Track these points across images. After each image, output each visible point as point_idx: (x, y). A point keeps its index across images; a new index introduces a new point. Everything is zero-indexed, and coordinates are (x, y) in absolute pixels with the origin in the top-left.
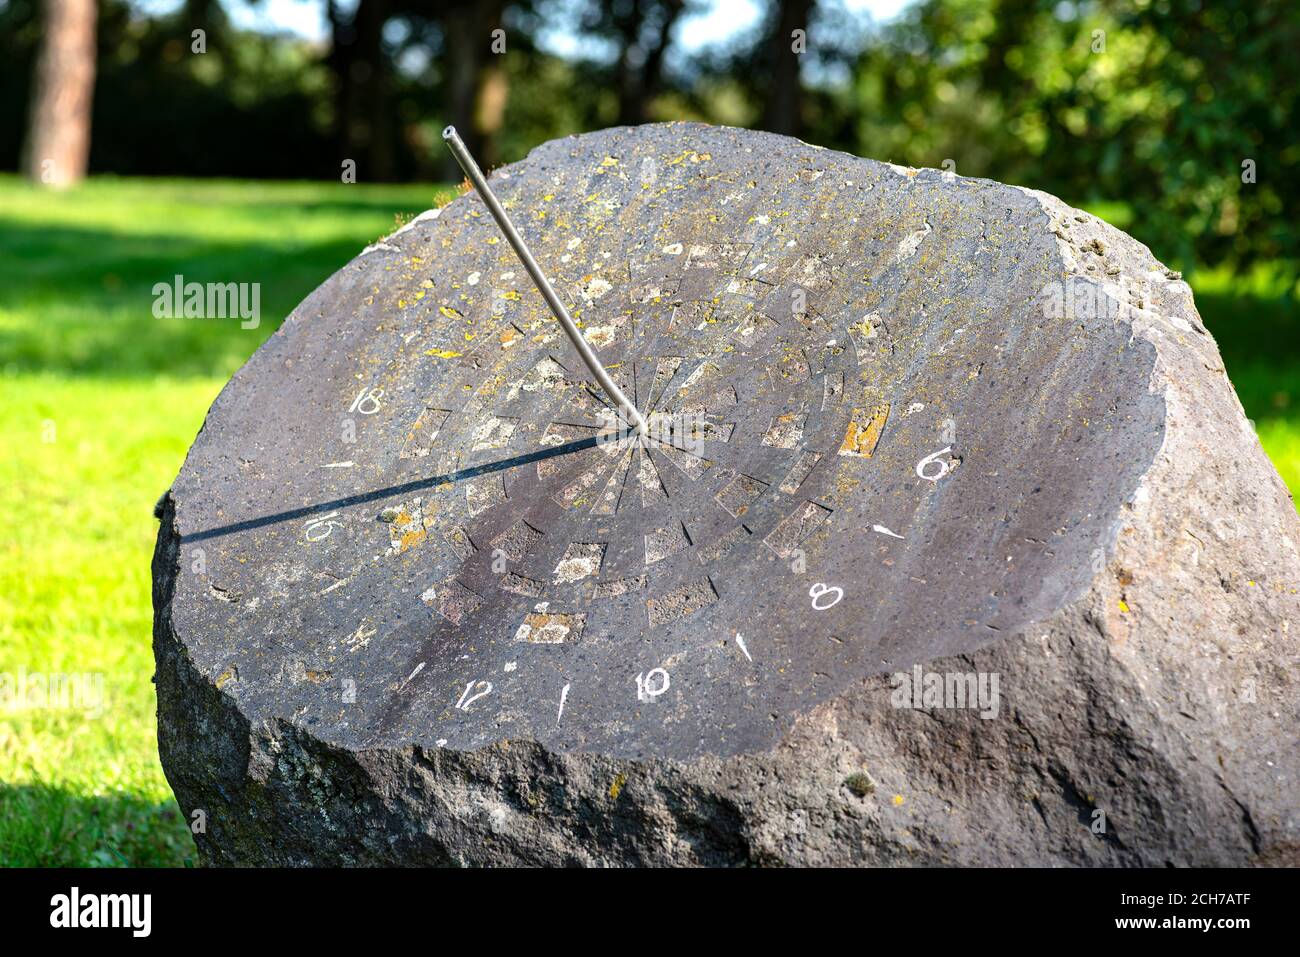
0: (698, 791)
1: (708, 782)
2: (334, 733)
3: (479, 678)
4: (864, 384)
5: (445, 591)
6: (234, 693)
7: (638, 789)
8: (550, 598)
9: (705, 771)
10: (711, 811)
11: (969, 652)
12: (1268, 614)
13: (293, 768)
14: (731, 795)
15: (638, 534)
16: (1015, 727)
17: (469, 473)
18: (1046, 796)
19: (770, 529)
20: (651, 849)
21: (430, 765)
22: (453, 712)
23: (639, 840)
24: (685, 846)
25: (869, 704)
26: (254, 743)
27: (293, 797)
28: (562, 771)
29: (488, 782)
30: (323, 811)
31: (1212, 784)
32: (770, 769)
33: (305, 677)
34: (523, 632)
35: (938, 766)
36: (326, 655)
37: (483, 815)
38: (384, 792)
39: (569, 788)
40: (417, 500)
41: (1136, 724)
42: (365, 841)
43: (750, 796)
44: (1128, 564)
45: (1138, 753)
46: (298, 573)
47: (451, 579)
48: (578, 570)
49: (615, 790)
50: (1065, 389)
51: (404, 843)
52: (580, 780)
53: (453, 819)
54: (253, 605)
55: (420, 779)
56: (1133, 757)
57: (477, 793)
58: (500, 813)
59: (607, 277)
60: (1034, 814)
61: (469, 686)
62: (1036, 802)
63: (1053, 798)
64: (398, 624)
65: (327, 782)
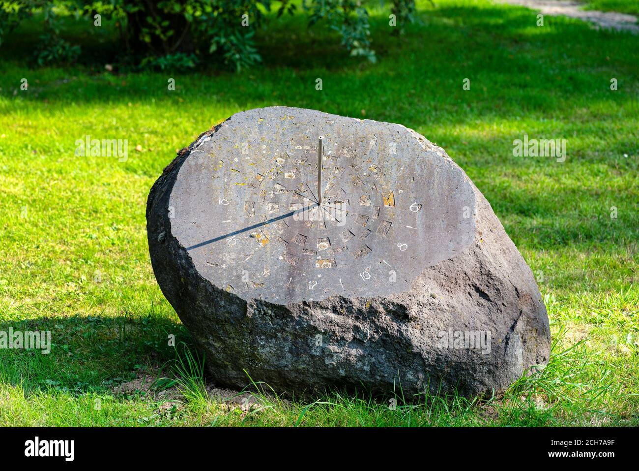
0: (393, 303)
1: (396, 301)
2: (275, 300)
3: (311, 280)
5: (286, 256)
6: (235, 293)
7: (375, 305)
8: (320, 255)
10: (396, 308)
11: (452, 258)
12: (500, 237)
13: (260, 312)
14: (402, 303)
15: (337, 235)
16: (465, 275)
17: (271, 221)
18: (471, 292)
19: (376, 230)
20: (378, 320)
21: (309, 306)
22: (309, 290)
23: (375, 318)
24: (388, 317)
25: (429, 275)
26: (248, 306)
27: (259, 320)
28: (351, 303)
29: (328, 308)
30: (270, 322)
31: (509, 283)
32: (412, 295)
33: (255, 286)
34: (317, 266)
35: (448, 288)
36: (258, 279)
37: (327, 317)
38: (294, 315)
39: (354, 307)
40: (260, 230)
41: (492, 270)
42: (287, 329)
43: (408, 303)
44: (480, 230)
45: (493, 278)
46: (233, 255)
47: (285, 253)
48: (324, 246)
49: (368, 306)
51: (302, 328)
52: (356, 305)
53: (319, 320)
54: (224, 266)
55: (306, 310)
57: (324, 311)
58: (332, 316)
59: (281, 157)
60: (469, 296)
61: (310, 283)
62: (469, 293)
63: (473, 292)
64: (276, 267)
65: (273, 314)
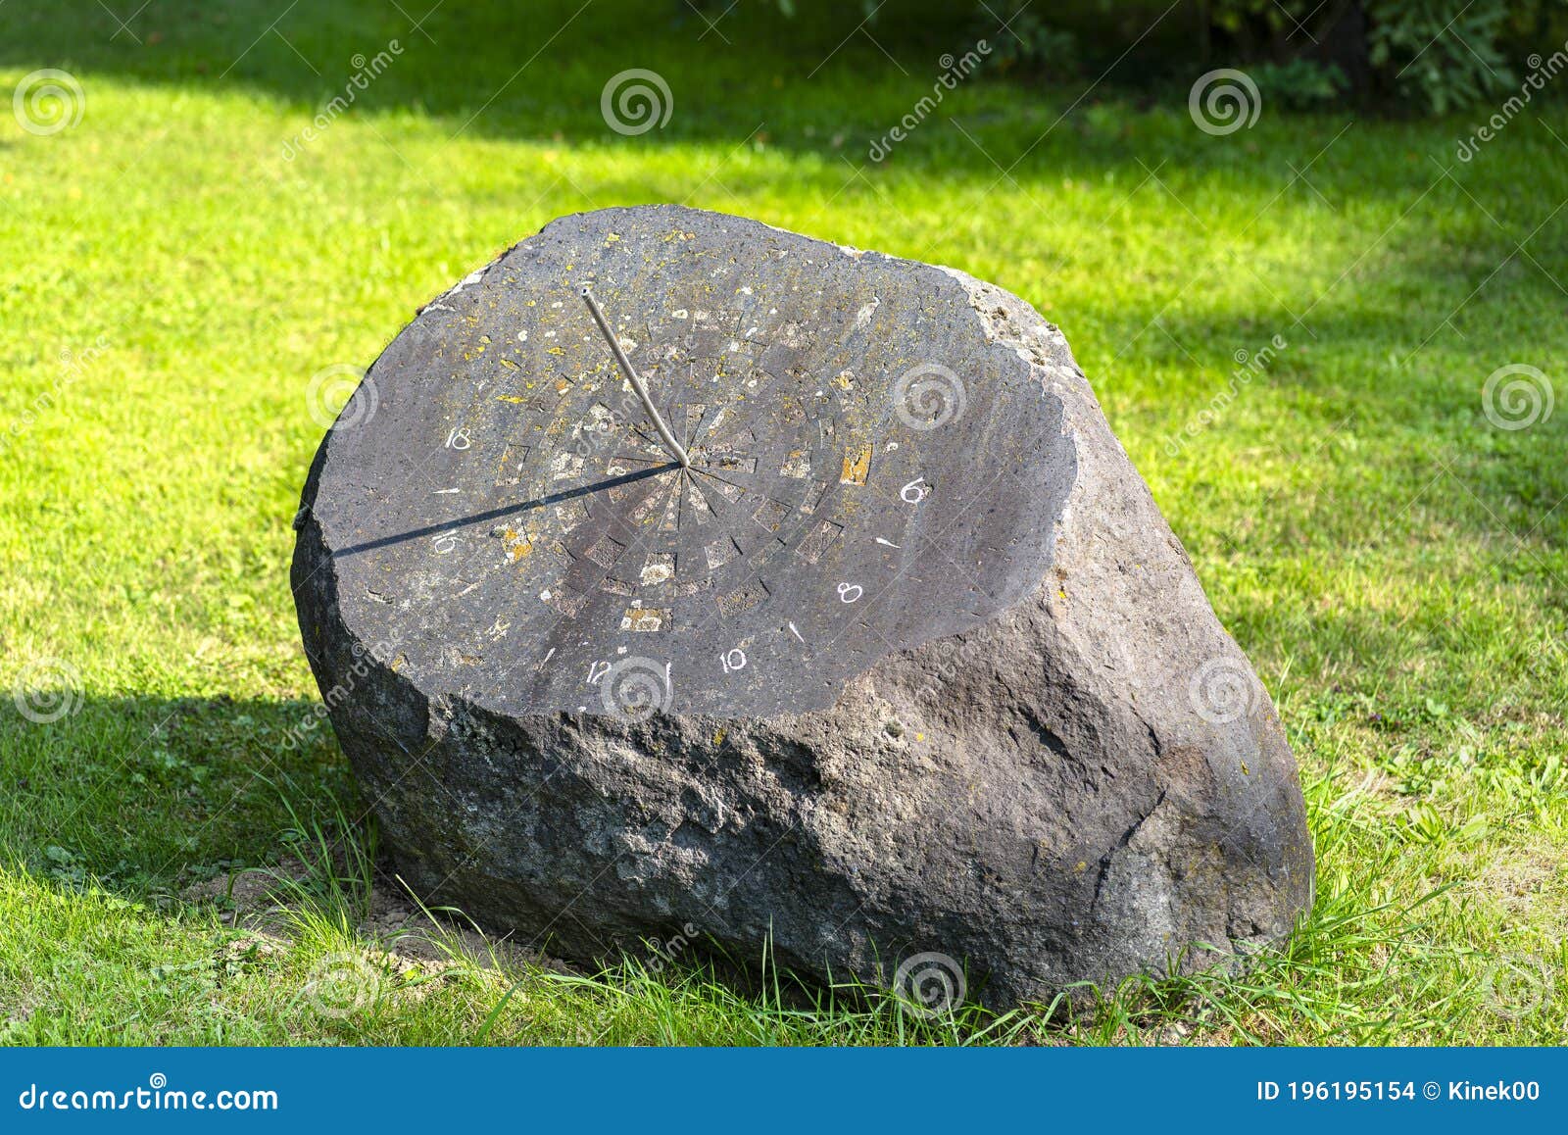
0: (781, 739)
1: (788, 733)
2: (497, 702)
3: (600, 659)
4: (850, 427)
5: (558, 592)
6: (409, 675)
7: (735, 739)
8: (641, 597)
9: (785, 725)
10: (790, 751)
11: (961, 633)
12: (1150, 587)
13: (463, 728)
14: (806, 741)
15: (699, 546)
16: (996, 683)
17: (555, 498)
18: (1017, 727)
19: (799, 542)
20: (746, 778)
21: (575, 725)
22: (585, 685)
23: (737, 772)
24: (771, 775)
25: (894, 672)
26: (431, 712)
27: (462, 748)
28: (677, 727)
29: (620, 736)
30: (487, 758)
31: (1128, 713)
32: (832, 721)
33: (462, 662)
34: (626, 623)
35: (945, 712)
36: (475, 644)
37: (618, 759)
38: (540, 745)
39: (684, 739)
40: (519, 520)
41: (1077, 675)
42: (523, 779)
43: (819, 740)
44: (1064, 566)
45: (1080, 696)
46: (436, 580)
47: (560, 582)
48: (658, 574)
49: (719, 739)
50: (1000, 432)
51: (557, 781)
52: (691, 733)
53: (596, 763)
54: (406, 604)
55: (568, 735)
56: (1076, 699)
57: (612, 743)
58: (630, 755)
59: (631, 336)
60: (1009, 738)
61: (594, 665)
62: (1010, 731)
63: (1022, 728)
64: (526, 619)
65: (492, 738)
